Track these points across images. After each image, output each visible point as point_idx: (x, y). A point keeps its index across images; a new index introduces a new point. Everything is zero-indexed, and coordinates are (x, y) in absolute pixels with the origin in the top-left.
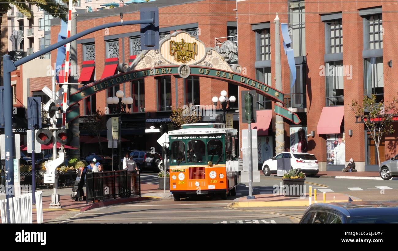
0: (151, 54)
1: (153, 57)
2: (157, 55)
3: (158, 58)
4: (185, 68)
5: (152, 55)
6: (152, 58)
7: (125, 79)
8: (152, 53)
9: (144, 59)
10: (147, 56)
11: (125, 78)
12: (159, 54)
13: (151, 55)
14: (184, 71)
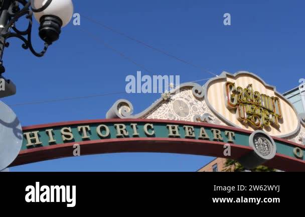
0: (186, 97)
1: (192, 104)
2: (199, 102)
3: (204, 109)
4: (263, 141)
5: (188, 101)
6: (189, 106)
7: (122, 132)
8: (189, 96)
9: (170, 104)
10: (177, 99)
11: (122, 129)
12: (204, 102)
13: (186, 99)
14: (261, 146)
